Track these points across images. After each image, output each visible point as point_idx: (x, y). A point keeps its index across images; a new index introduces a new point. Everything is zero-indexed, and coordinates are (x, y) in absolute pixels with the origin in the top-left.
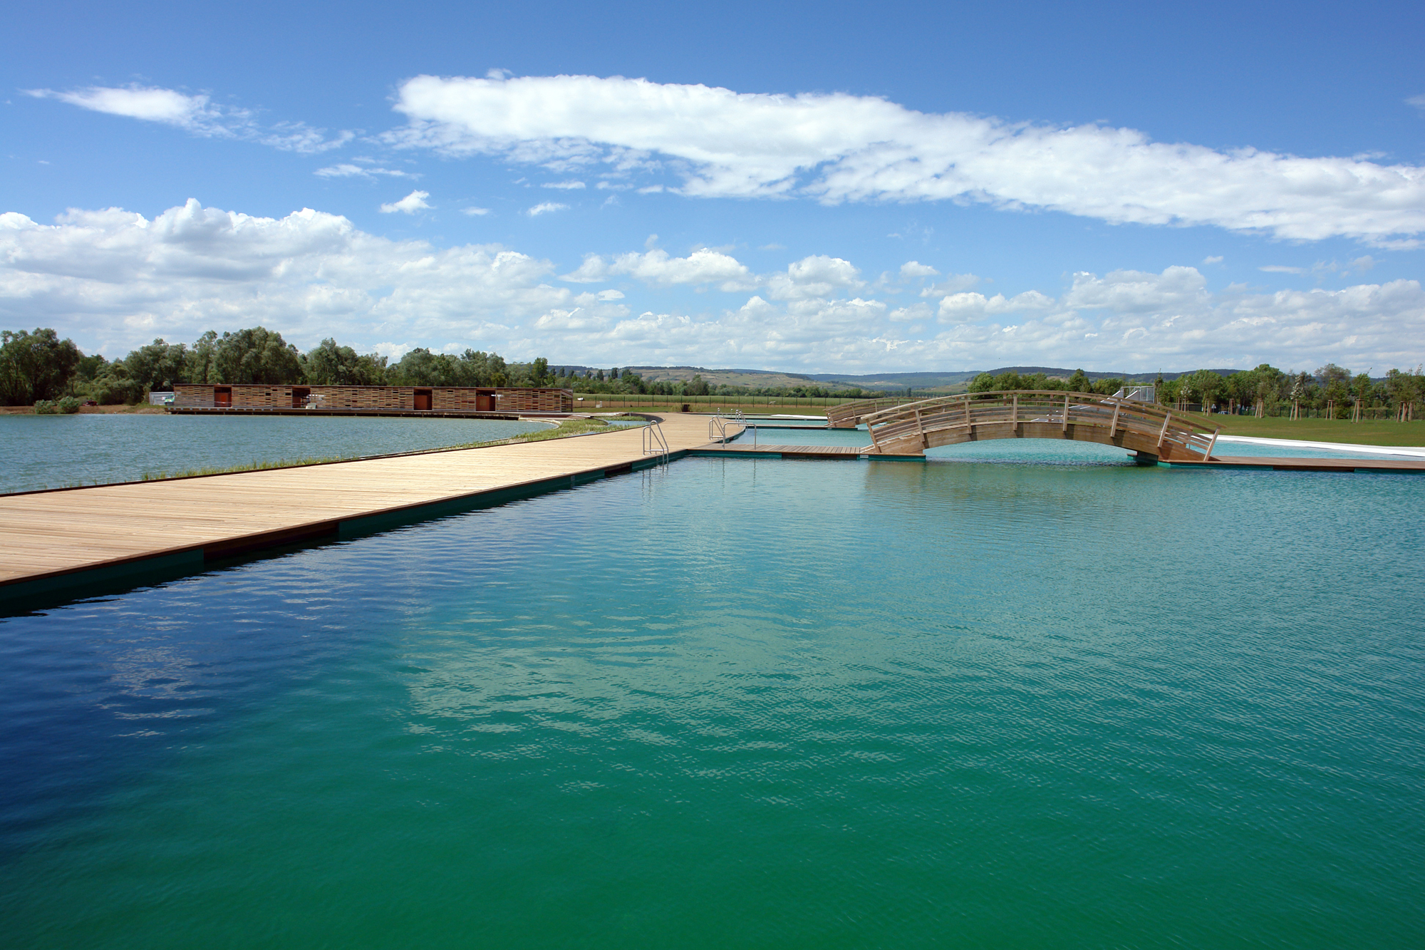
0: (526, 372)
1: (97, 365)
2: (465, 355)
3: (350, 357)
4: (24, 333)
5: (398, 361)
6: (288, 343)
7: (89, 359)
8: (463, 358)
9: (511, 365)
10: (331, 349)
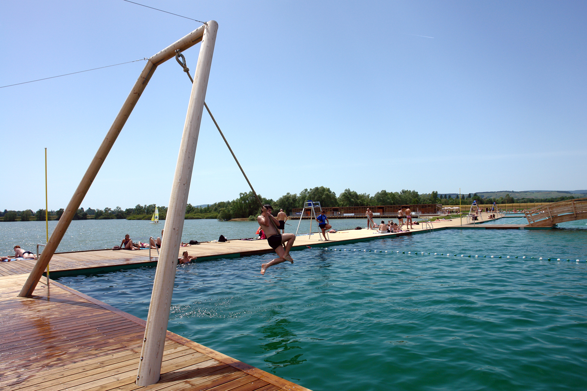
0: (428, 197)
1: (271, 203)
2: (402, 192)
3: (355, 195)
4: (246, 193)
5: (373, 196)
6: (332, 192)
7: (268, 201)
8: (401, 193)
9: (421, 195)
10: (348, 193)
